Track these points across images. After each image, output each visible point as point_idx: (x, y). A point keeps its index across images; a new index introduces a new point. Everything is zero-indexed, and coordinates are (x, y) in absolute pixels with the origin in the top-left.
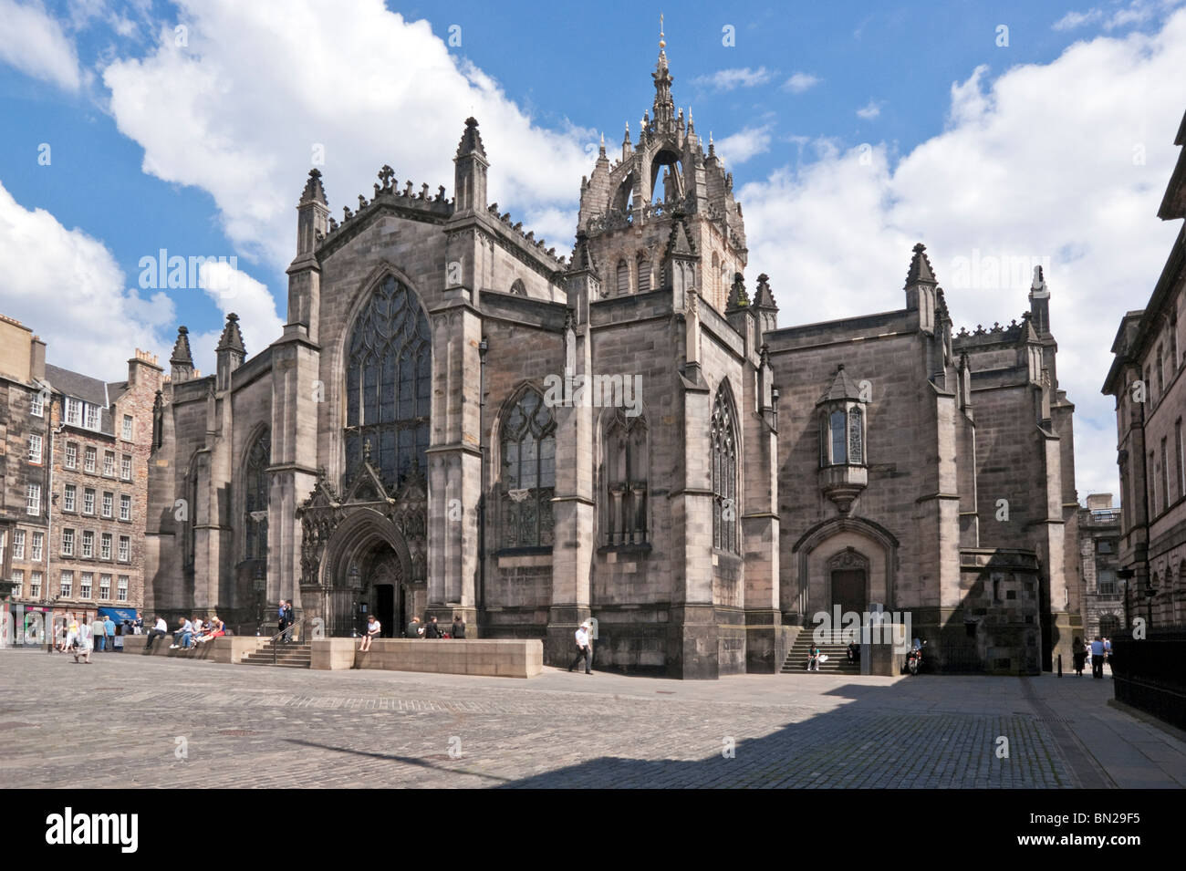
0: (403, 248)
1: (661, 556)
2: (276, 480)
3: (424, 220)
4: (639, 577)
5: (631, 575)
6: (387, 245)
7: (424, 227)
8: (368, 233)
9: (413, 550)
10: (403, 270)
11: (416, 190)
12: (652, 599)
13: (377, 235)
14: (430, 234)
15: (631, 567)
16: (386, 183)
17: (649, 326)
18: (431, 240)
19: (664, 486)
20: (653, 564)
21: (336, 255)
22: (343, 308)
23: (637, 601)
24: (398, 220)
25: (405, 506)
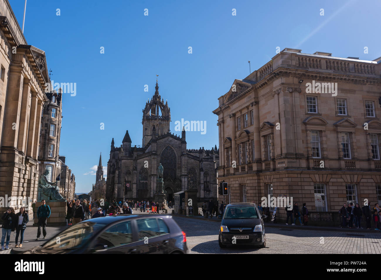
0: (173, 143)
1: (212, 192)
2: (152, 177)
3: (176, 140)
4: (209, 194)
5: (208, 194)
6: (169, 142)
7: (176, 141)
8: (166, 139)
9: (178, 189)
10: (173, 146)
11: (175, 135)
12: (211, 197)
13: (168, 140)
14: (177, 142)
15: (208, 193)
16: (169, 132)
17: (210, 162)
18: (178, 143)
19: (212, 183)
20: (211, 192)
21: (160, 141)
22: (161, 150)
23: (208, 197)
24: (171, 138)
25: (176, 183)
